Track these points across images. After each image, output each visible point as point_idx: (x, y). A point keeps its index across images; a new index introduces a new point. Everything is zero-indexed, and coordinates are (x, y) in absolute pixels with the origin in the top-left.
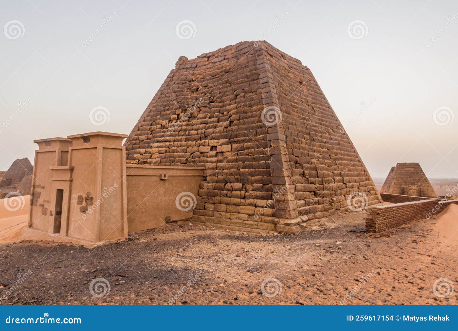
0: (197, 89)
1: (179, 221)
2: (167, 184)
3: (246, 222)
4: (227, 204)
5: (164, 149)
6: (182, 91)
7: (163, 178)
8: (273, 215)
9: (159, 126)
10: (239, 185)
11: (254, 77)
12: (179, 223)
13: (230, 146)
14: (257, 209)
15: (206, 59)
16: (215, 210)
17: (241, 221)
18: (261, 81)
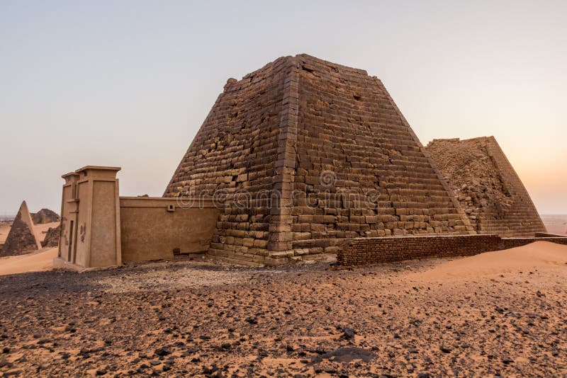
0: (236, 115)
1: (191, 253)
2: (175, 216)
3: (246, 255)
4: (235, 237)
5: (199, 180)
6: (224, 117)
7: (169, 210)
8: (266, 248)
9: (201, 156)
10: (245, 216)
11: (278, 99)
12: (191, 256)
13: (246, 175)
14: (256, 241)
15: (249, 80)
16: (227, 243)
17: (242, 254)
18: (283, 102)
